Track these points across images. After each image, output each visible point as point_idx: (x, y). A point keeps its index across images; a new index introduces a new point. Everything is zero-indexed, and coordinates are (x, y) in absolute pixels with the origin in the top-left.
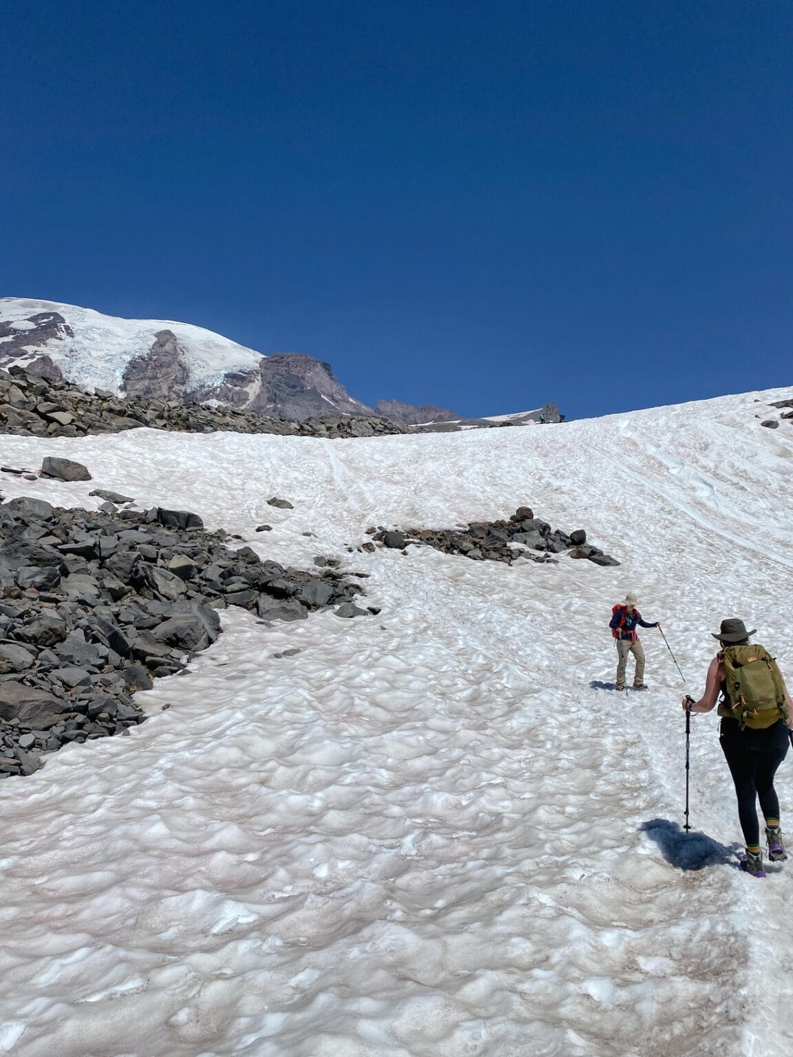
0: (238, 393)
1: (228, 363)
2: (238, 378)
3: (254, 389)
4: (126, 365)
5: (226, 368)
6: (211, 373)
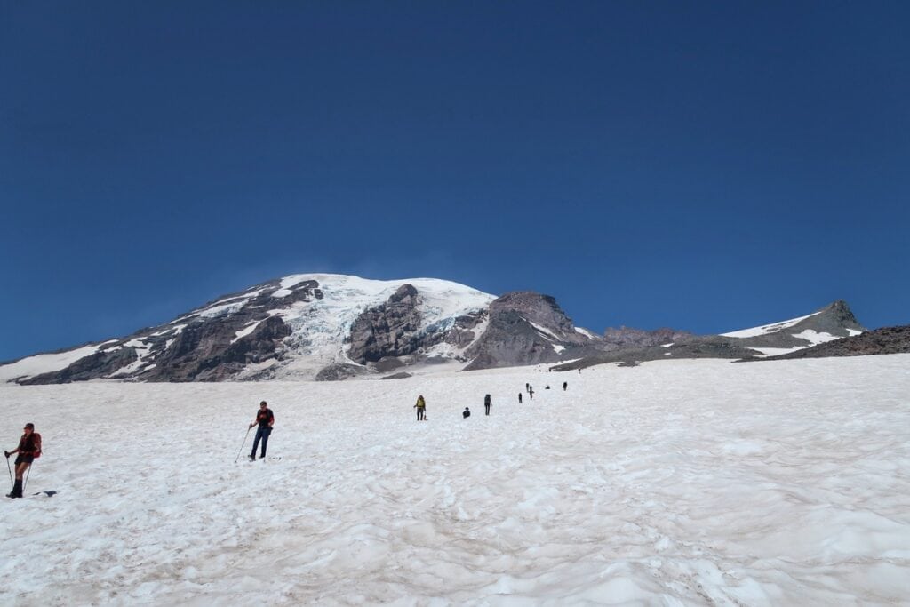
0: (465, 334)
1: (461, 307)
2: (468, 320)
3: (479, 330)
4: (356, 318)
5: (457, 312)
6: (443, 317)
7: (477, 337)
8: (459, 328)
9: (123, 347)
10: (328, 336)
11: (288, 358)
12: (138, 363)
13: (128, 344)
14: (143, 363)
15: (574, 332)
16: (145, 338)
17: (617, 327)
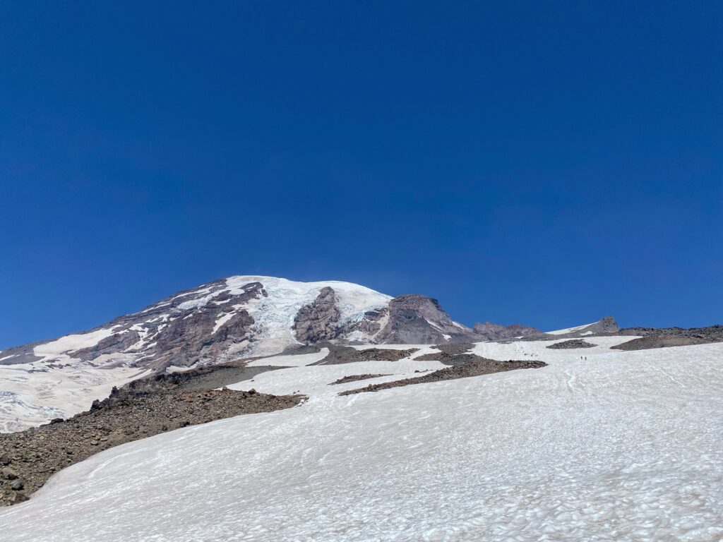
0: (373, 325)
1: (368, 305)
2: (374, 314)
3: (384, 321)
4: (298, 312)
5: (366, 308)
6: (356, 312)
7: (382, 327)
8: (368, 320)
9: (129, 330)
10: (280, 325)
11: (256, 340)
12: (141, 343)
13: (131, 328)
14: (145, 342)
15: (452, 325)
16: (143, 324)
17: (483, 323)
